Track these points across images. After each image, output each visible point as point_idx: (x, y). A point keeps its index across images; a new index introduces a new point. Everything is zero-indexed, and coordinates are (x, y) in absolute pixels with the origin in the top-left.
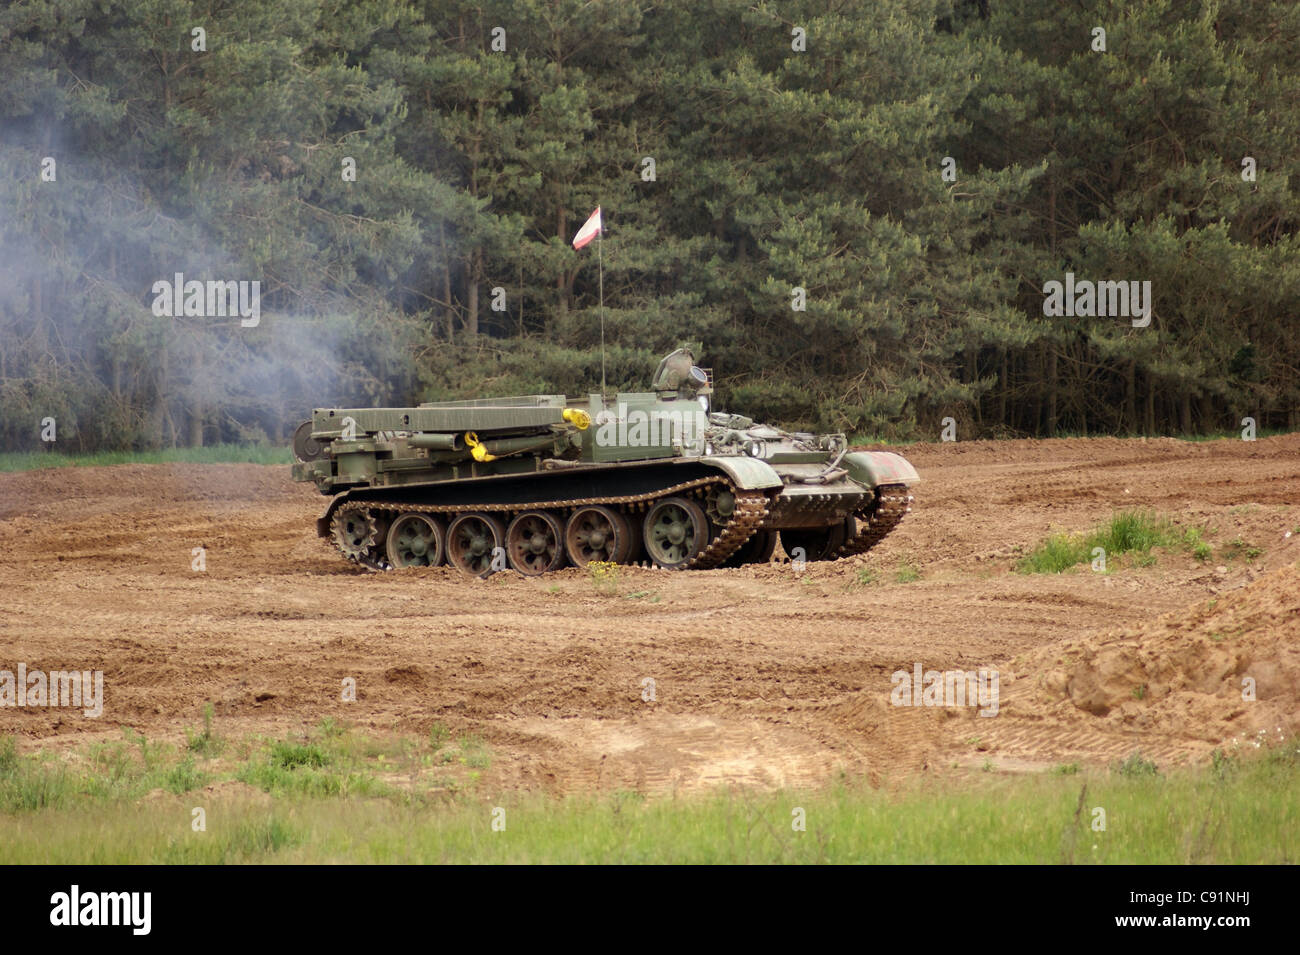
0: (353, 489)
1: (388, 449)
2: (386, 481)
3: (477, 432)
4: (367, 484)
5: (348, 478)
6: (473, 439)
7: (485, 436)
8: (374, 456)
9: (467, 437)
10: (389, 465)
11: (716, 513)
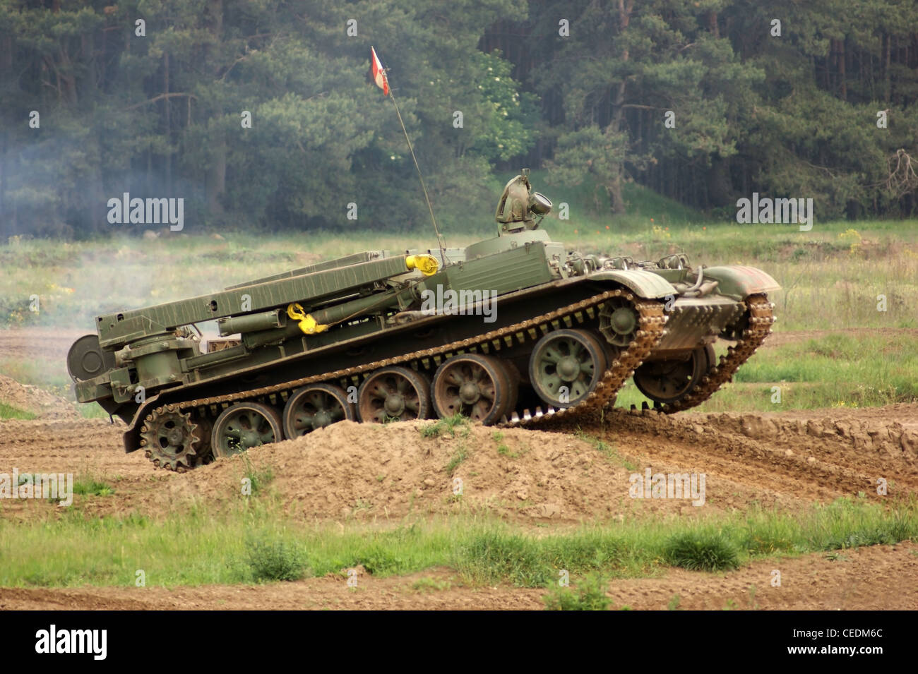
0: (162, 392)
1: (189, 346)
2: (197, 377)
3: (301, 303)
4: (181, 383)
5: (157, 381)
6: (298, 311)
7: (311, 306)
8: (175, 356)
9: (290, 311)
10: (193, 362)
11: (611, 332)
